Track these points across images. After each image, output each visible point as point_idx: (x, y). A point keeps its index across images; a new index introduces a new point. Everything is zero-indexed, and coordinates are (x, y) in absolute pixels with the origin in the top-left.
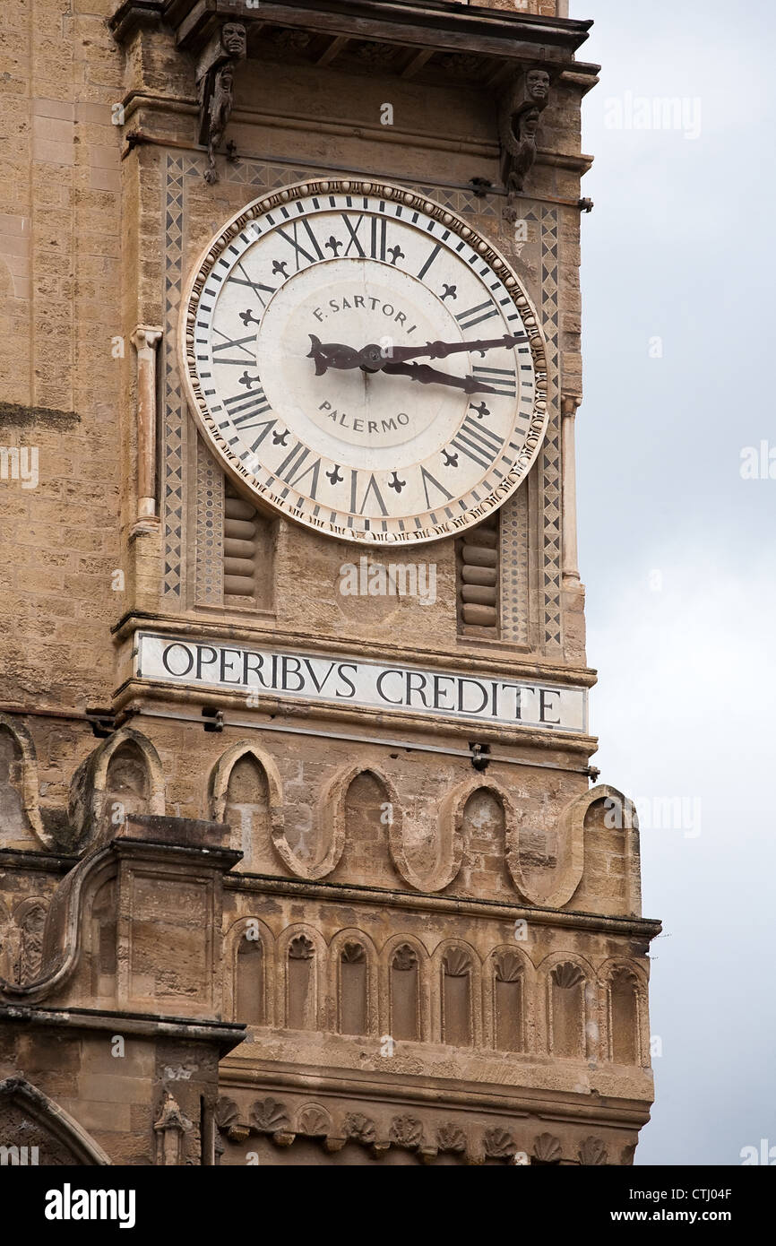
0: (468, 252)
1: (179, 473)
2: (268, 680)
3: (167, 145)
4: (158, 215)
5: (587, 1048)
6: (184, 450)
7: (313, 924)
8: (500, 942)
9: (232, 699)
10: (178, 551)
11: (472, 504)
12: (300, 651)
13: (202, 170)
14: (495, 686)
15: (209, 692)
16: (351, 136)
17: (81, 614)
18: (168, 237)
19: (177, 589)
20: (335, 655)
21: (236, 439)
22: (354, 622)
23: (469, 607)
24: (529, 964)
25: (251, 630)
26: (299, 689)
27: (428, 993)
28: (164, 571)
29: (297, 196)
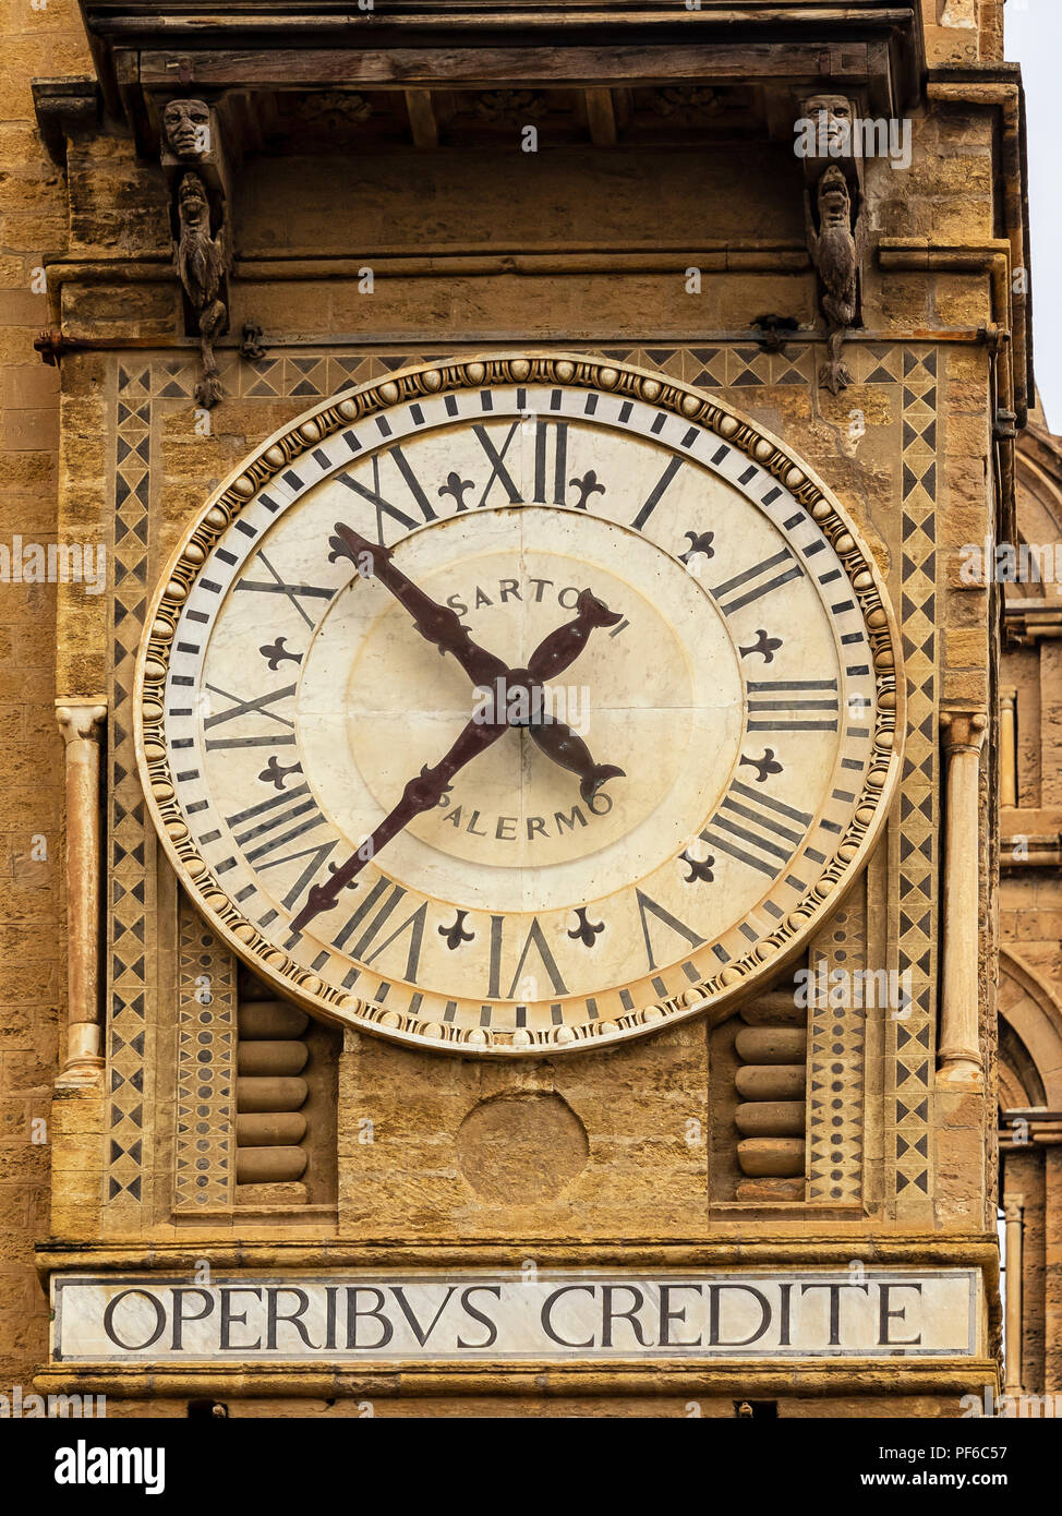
0: (735, 464)
1: (139, 969)
2: (318, 1335)
3: (120, 346)
4: (100, 484)
6: (150, 923)
9: (240, 1381)
11: (739, 949)
12: (382, 1273)
13: (188, 383)
14: (786, 1289)
15: (195, 1372)
16: (496, 273)
18: (119, 522)
19: (135, 1188)
20: (454, 1272)
21: (252, 889)
22: (495, 1206)
23: (748, 1146)
25: (283, 1244)
26: (383, 1343)
28: (107, 1156)
29: (375, 405)
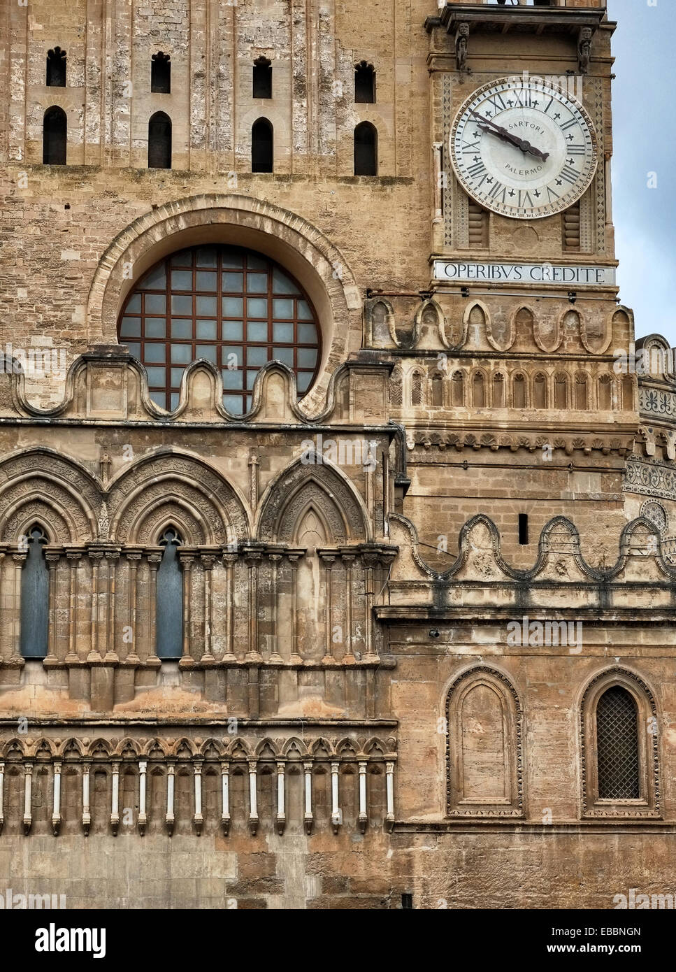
0: (564, 100)
2: (486, 275)
3: (443, 71)
4: (440, 98)
5: (613, 406)
6: (452, 189)
7: (503, 368)
8: (578, 369)
9: (472, 284)
10: (450, 228)
11: (567, 199)
12: (499, 263)
13: (457, 79)
14: (577, 269)
15: (463, 282)
17: (415, 255)
18: (444, 106)
19: (450, 243)
20: (513, 263)
21: (472, 183)
22: (520, 250)
23: (567, 239)
24: (589, 376)
25: (480, 256)
26: (499, 278)
27: (549, 390)
28: (444, 236)
29: (494, 85)
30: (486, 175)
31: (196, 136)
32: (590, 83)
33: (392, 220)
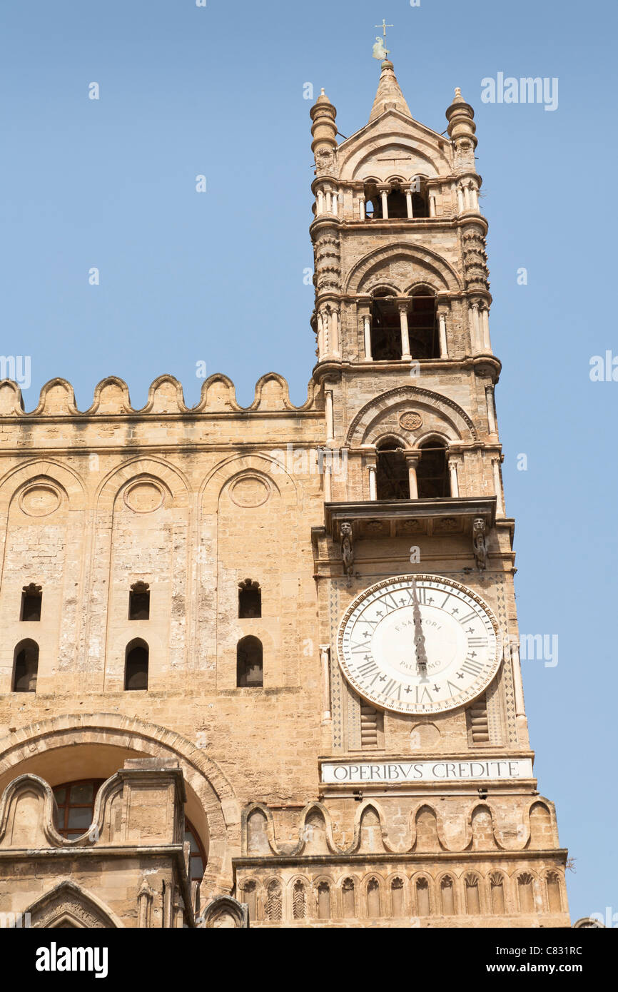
0: (462, 595)
1: (339, 699)
2: (382, 776)
3: (330, 577)
4: (327, 603)
5: (537, 908)
6: (341, 690)
7: (402, 871)
8: (492, 868)
9: (365, 786)
10: (340, 730)
11: (470, 691)
12: (396, 762)
13: (345, 584)
14: (487, 764)
15: (355, 784)
17: (304, 764)
18: (331, 610)
19: (339, 745)
20: (412, 761)
21: (363, 682)
22: (420, 747)
23: (475, 735)
24: (506, 876)
25: (373, 756)
26: (397, 777)
27: (459, 894)
28: (333, 739)
29: (385, 585)
30: (379, 674)
31: (64, 659)
32: (491, 578)
33: (277, 729)
